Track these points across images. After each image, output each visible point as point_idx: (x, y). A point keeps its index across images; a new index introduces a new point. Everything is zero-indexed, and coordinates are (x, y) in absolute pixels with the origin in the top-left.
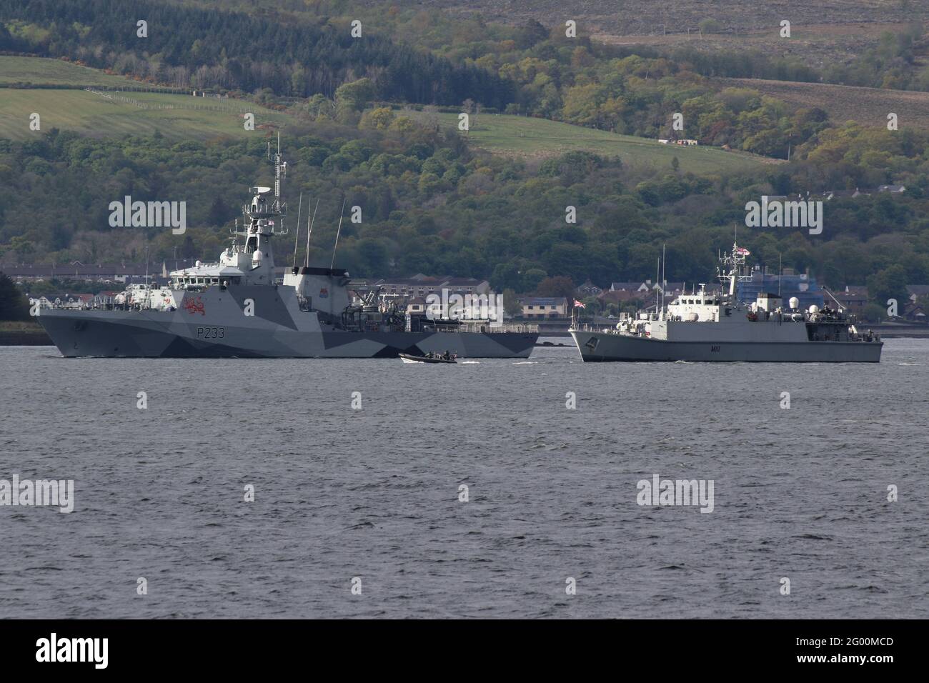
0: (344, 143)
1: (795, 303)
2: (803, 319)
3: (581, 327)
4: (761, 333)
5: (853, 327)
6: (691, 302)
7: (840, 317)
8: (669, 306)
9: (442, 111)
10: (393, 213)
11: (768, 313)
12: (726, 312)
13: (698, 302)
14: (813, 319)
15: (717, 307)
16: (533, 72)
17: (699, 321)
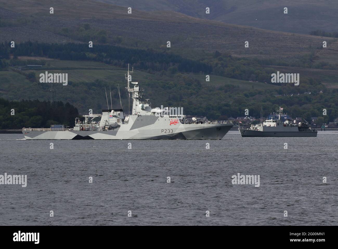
0: (170, 82)
1: (295, 122)
2: (297, 126)
3: (241, 128)
4: (287, 129)
5: (310, 128)
6: (269, 122)
7: (307, 125)
8: (263, 123)
9: (194, 74)
10: (182, 99)
11: (288, 124)
12: (278, 124)
13: (271, 122)
14: (300, 126)
15: (276, 123)
16: (217, 64)
17: (271, 126)
